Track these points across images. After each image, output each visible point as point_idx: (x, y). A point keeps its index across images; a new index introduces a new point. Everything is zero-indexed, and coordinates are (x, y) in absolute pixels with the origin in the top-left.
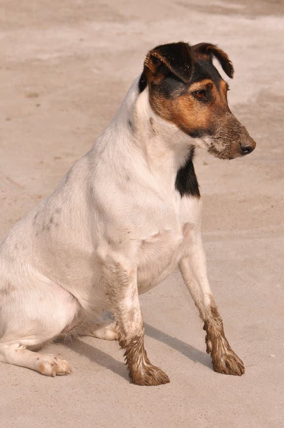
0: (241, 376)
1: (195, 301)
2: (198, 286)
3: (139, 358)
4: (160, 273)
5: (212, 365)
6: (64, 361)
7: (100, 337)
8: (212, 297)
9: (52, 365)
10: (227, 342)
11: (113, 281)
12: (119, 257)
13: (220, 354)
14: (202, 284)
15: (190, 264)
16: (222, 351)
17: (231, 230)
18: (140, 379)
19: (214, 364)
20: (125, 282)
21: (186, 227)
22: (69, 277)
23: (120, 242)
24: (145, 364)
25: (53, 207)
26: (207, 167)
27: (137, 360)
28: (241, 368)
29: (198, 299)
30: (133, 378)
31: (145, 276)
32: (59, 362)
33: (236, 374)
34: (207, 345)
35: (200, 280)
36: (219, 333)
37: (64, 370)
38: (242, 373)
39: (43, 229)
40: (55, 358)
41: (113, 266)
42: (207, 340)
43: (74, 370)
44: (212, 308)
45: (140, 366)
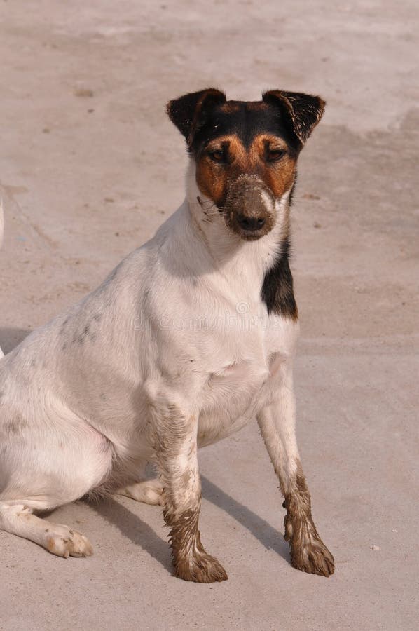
0: (328, 577)
1: (274, 465)
2: (282, 447)
3: (190, 542)
4: (232, 421)
5: (290, 557)
6: (83, 537)
7: (138, 499)
8: (300, 463)
9: (65, 542)
10: (315, 527)
11: (165, 430)
12: (176, 398)
13: (303, 543)
14: (288, 443)
15: (273, 414)
16: (306, 539)
17: (342, 338)
18: (187, 571)
19: (292, 556)
20: (180, 433)
21: (274, 358)
22: (102, 413)
23: (179, 375)
24: (197, 550)
25: (92, 311)
26: (318, 231)
27: (187, 543)
28: (330, 565)
29: (281, 463)
30: (177, 569)
31: (211, 423)
32: (75, 538)
33: (322, 573)
34: (286, 529)
35: (286, 437)
36: (305, 514)
37: (82, 550)
38: (330, 573)
39: (74, 341)
40: (71, 532)
41: (166, 408)
42: (286, 522)
43: (95, 549)
44: (298, 477)
45: (189, 553)
